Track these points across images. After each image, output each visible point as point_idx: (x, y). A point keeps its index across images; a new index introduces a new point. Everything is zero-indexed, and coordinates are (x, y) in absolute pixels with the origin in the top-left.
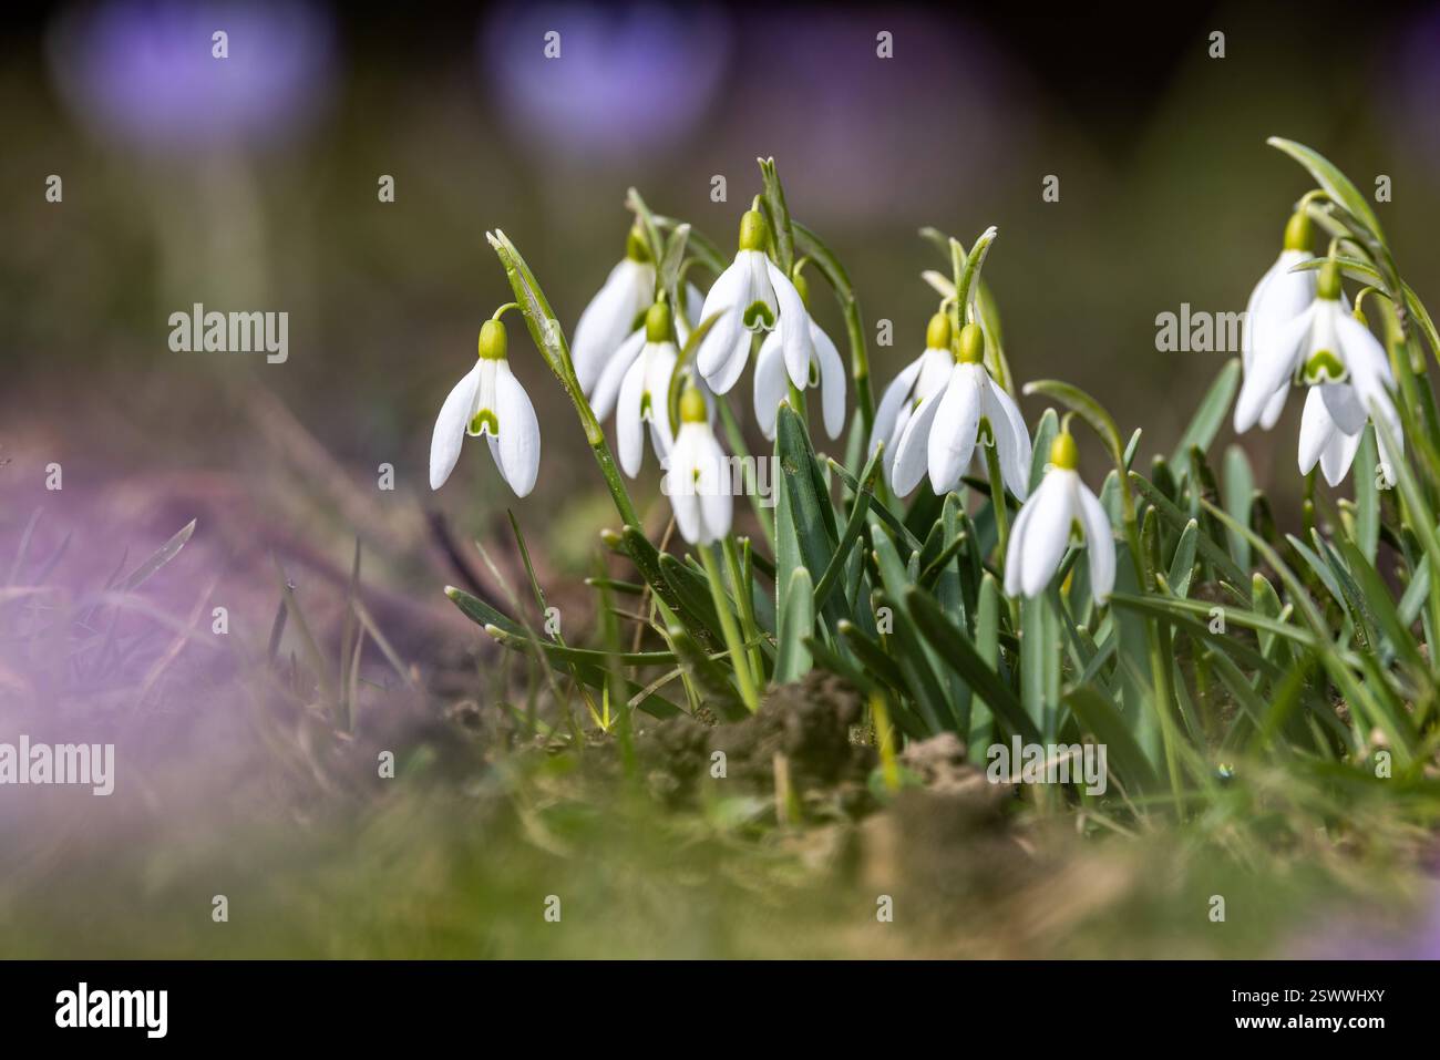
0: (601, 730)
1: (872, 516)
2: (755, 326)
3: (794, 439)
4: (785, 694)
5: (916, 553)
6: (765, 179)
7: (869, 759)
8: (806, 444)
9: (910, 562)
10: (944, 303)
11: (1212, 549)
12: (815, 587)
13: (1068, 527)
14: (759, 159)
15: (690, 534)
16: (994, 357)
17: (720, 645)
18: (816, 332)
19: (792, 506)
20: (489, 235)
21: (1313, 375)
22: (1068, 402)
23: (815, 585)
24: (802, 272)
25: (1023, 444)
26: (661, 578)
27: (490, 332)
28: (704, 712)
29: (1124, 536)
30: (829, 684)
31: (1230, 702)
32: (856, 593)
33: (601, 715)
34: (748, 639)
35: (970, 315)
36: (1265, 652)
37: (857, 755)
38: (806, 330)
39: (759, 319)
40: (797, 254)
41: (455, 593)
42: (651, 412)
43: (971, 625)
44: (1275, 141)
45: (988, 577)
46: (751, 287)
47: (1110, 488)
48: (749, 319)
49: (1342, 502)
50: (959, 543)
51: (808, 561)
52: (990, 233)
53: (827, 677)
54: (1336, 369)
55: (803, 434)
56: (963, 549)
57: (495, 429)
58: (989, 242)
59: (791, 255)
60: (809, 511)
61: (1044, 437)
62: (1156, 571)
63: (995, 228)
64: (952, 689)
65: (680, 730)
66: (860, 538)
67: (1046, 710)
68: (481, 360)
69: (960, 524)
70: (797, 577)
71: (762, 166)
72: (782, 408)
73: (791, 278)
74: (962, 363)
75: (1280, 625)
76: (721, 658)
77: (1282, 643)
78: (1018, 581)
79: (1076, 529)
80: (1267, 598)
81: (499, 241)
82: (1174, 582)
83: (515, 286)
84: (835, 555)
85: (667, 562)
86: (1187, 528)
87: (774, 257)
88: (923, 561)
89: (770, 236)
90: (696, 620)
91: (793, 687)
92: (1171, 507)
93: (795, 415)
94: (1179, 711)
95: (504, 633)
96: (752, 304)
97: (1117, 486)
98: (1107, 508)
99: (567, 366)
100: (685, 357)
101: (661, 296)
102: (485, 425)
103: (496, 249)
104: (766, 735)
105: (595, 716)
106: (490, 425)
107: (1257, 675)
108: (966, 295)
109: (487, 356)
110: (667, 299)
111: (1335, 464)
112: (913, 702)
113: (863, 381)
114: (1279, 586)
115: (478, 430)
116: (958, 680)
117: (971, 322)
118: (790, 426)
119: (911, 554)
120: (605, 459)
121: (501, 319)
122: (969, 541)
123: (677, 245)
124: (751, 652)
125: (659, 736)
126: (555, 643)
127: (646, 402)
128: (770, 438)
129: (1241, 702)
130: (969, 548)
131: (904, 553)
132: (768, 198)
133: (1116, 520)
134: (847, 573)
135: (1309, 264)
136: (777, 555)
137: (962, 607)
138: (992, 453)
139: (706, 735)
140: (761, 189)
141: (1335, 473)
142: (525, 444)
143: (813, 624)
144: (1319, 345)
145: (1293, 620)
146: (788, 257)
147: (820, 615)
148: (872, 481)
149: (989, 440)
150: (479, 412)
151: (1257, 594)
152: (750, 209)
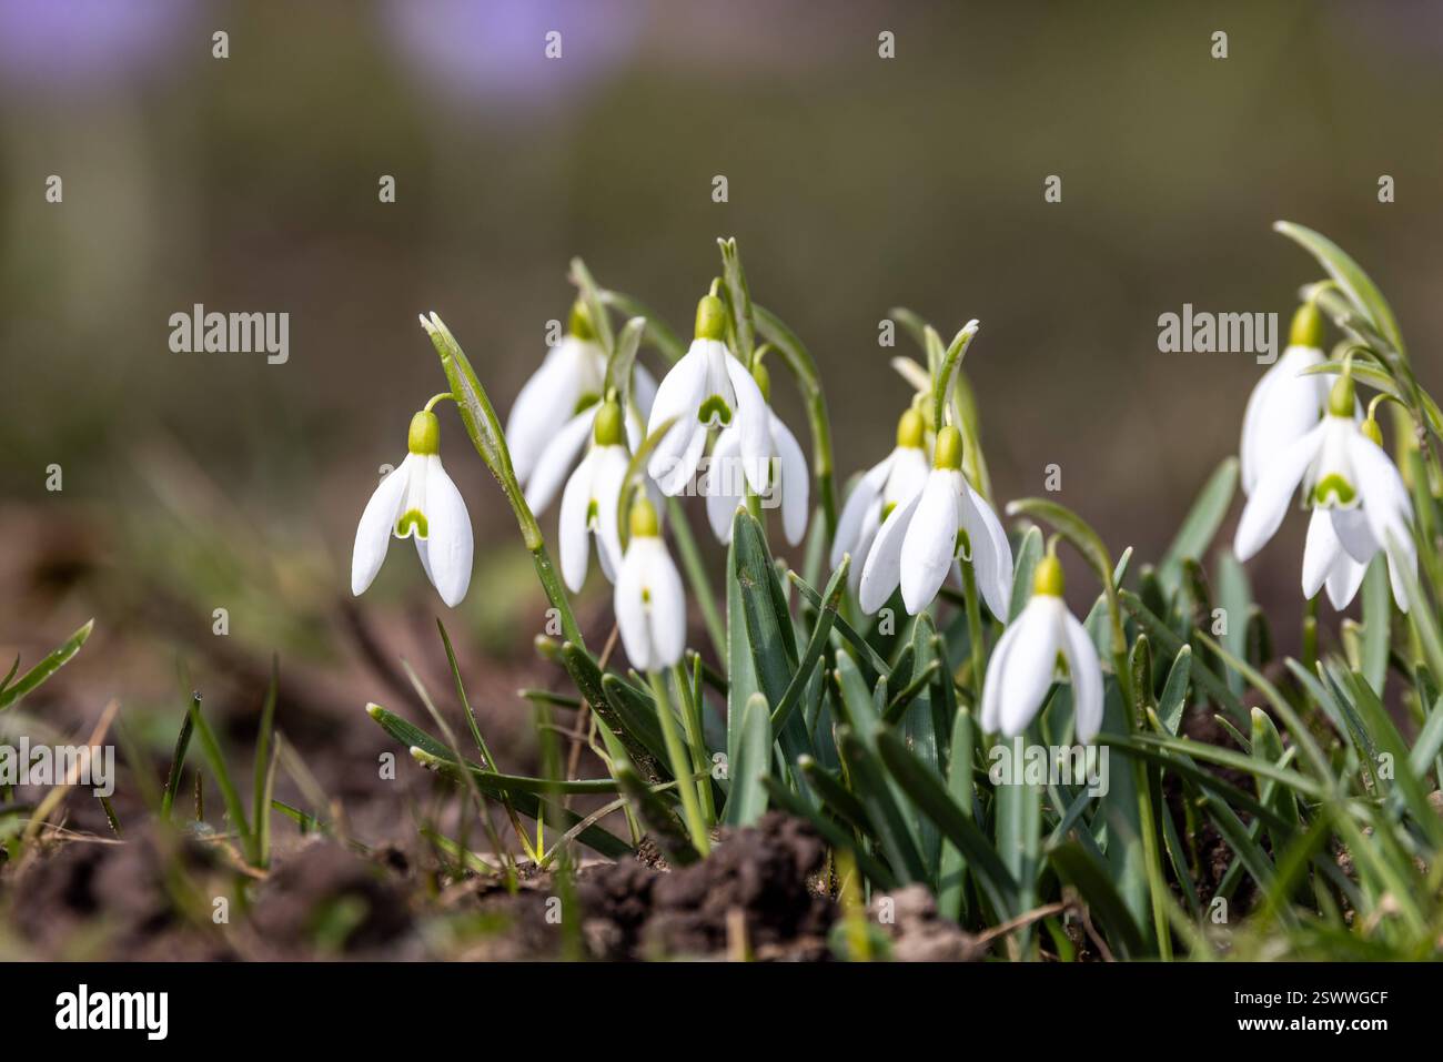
0: (534, 865)
1: (835, 635)
2: (711, 422)
3: (751, 547)
4: (740, 839)
5: (883, 678)
6: (725, 261)
7: (831, 914)
8: (765, 553)
9: (877, 687)
10: (917, 398)
11: (1205, 674)
12: (772, 713)
13: (1052, 660)
14: (720, 240)
15: (638, 656)
16: (973, 461)
17: (666, 774)
18: (777, 427)
19: (748, 622)
20: (422, 318)
21: (1321, 499)
22: (1055, 522)
23: (772, 711)
24: (764, 361)
25: (1004, 561)
26: (604, 699)
27: (422, 425)
28: (648, 847)
29: (1113, 668)
30: (789, 828)
31: (1222, 844)
32: (815, 717)
33: (535, 848)
34: (698, 770)
35: (948, 416)
36: (1264, 800)
37: (818, 907)
38: (766, 426)
39: (715, 415)
40: (758, 340)
41: (378, 711)
42: (598, 523)
43: (943, 761)
44: (1284, 227)
45: (962, 711)
46: (708, 380)
47: (1098, 615)
48: (704, 416)
49: (1348, 624)
50: (932, 672)
51: (765, 686)
52: (971, 327)
53: (784, 821)
54: (1347, 495)
55: (762, 544)
56: (936, 678)
57: (424, 532)
58: (970, 337)
59: (751, 343)
60: (767, 628)
61: (1026, 558)
62: (1146, 705)
63: (975, 321)
64: (921, 830)
65: (623, 875)
66: (822, 657)
67: (1024, 860)
68: (410, 454)
69: (933, 652)
70: (751, 706)
71: (722, 248)
72: (740, 514)
73: (751, 370)
74: (938, 468)
75: (1279, 771)
76: (667, 790)
77: (1282, 791)
78: (996, 717)
79: (1061, 662)
80: (1268, 739)
81: (434, 325)
82: (1163, 715)
83: (450, 374)
84: (795, 679)
85: (613, 684)
86: (1179, 655)
87: (733, 345)
88: (892, 688)
89: (729, 322)
90: (642, 746)
91: (749, 832)
92: (1161, 629)
93: (754, 522)
94: (1167, 854)
95: (432, 757)
96: (708, 398)
97: (1105, 613)
98: (1095, 637)
99: (504, 463)
100: (636, 463)
101: (611, 394)
102: (413, 527)
103: (430, 333)
104: (720, 883)
105: (528, 848)
106: (419, 526)
107: (1255, 824)
108: (943, 394)
109: (417, 451)
110: (618, 398)
111: (1341, 587)
112: (877, 844)
113: (827, 479)
114: (1280, 725)
115: (406, 532)
116: (928, 825)
117: (949, 424)
118: (748, 534)
119: (877, 680)
120: (544, 566)
121: (434, 410)
122: (944, 670)
123: (630, 340)
124: (700, 784)
125: (600, 880)
126: (485, 767)
127: (592, 511)
128: (724, 542)
129: (1237, 851)
130: (942, 676)
131: (870, 678)
132: (727, 283)
133: (1104, 649)
134: (807, 694)
135: (1318, 368)
136: (729, 673)
137: (932, 738)
138: (968, 568)
139: (651, 882)
140: (720, 272)
141: (1341, 596)
142: (457, 548)
143: (770, 756)
144: (1329, 468)
145: (1294, 764)
146: (748, 344)
147: (777, 742)
148: (836, 597)
149: (967, 554)
150: (407, 512)
151: (1257, 734)
152: (708, 293)
